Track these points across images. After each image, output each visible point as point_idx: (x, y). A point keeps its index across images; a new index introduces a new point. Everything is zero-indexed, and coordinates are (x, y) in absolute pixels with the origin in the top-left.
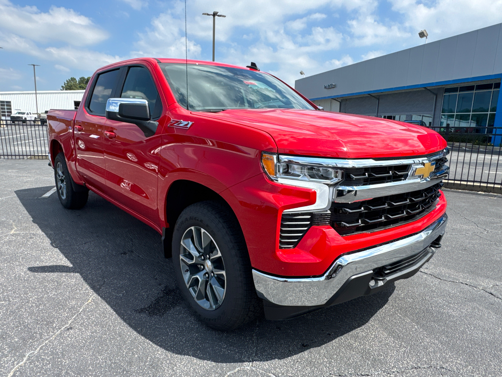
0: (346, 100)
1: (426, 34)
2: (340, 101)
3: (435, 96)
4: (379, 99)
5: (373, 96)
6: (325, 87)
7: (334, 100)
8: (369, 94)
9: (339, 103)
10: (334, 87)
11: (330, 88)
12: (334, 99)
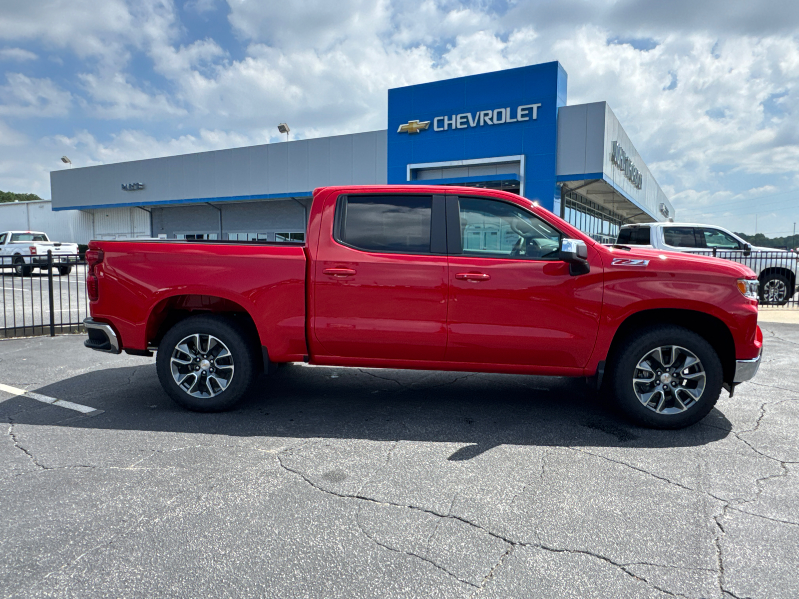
0: (162, 209)
1: (287, 129)
2: (150, 210)
3: (304, 209)
4: (220, 210)
5: (213, 206)
6: (124, 188)
7: (140, 209)
8: (207, 203)
9: (148, 213)
10: (141, 189)
11: (134, 190)
12: (142, 206)
